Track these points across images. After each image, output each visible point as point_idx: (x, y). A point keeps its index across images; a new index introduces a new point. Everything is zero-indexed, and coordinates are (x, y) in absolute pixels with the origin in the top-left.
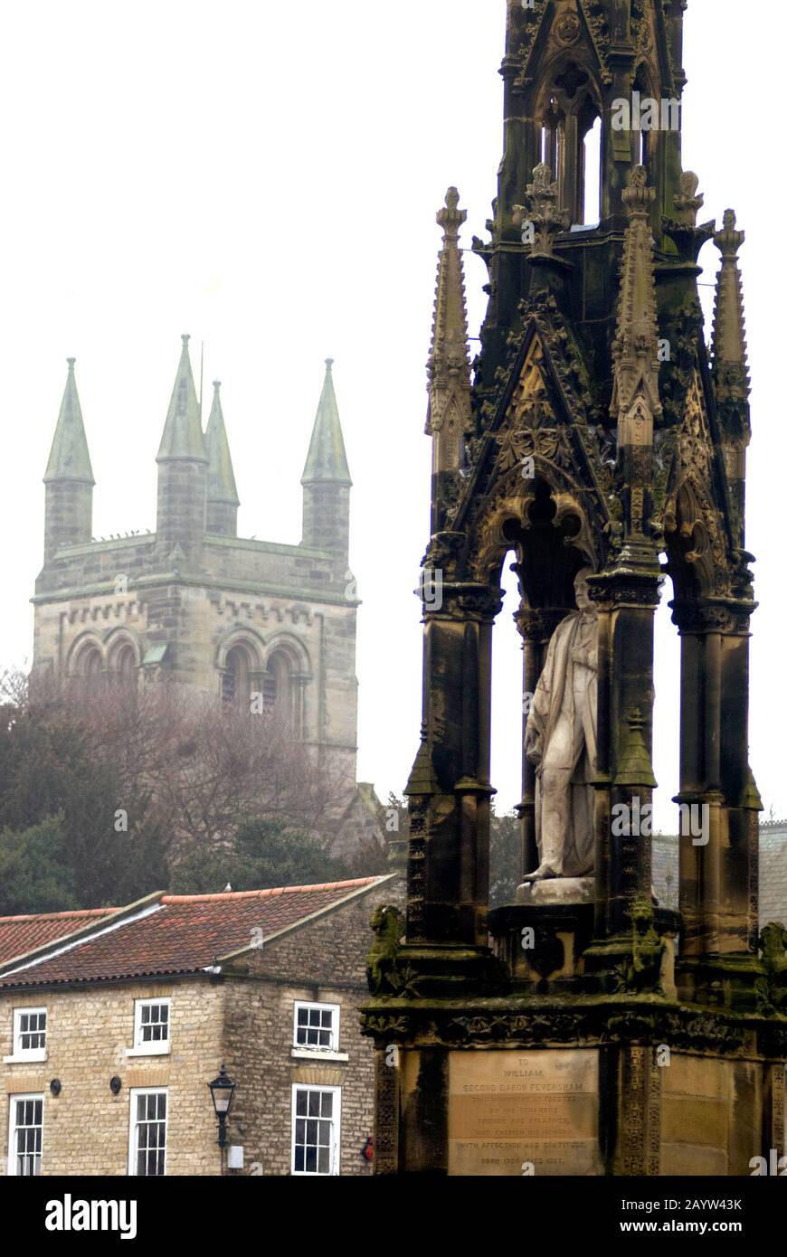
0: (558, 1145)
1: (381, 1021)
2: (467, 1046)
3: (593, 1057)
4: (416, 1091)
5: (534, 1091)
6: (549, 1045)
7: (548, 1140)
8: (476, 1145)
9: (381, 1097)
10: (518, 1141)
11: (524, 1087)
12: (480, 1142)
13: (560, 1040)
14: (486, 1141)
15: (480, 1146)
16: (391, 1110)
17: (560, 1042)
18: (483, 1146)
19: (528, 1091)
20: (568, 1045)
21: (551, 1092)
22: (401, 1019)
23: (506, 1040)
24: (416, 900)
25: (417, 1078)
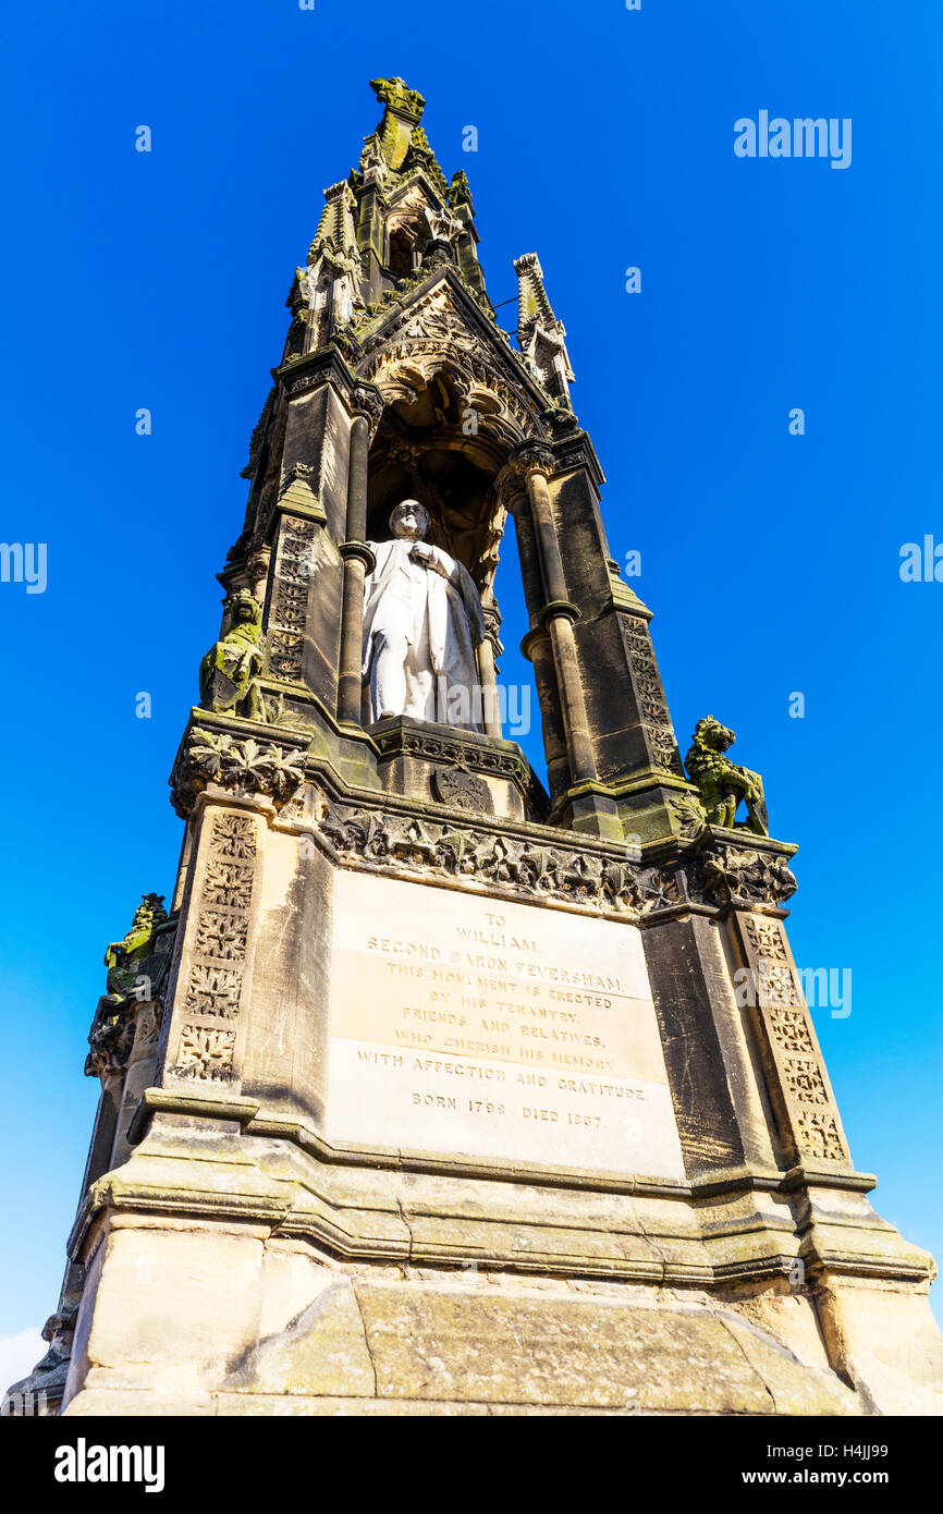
0: (589, 1089)
1: (251, 747)
2: (379, 868)
3: (634, 936)
4: (285, 911)
5: (525, 974)
6: (552, 901)
7: (566, 1073)
8: (399, 1061)
9: (213, 896)
11: (502, 964)
12: (408, 1055)
13: (567, 897)
14: (423, 1056)
15: (409, 1062)
16: (238, 926)
17: (568, 901)
18: (417, 1063)
19: (512, 971)
20: (587, 909)
21: (559, 981)
23: (461, 876)
24: (286, 629)
25: (290, 885)
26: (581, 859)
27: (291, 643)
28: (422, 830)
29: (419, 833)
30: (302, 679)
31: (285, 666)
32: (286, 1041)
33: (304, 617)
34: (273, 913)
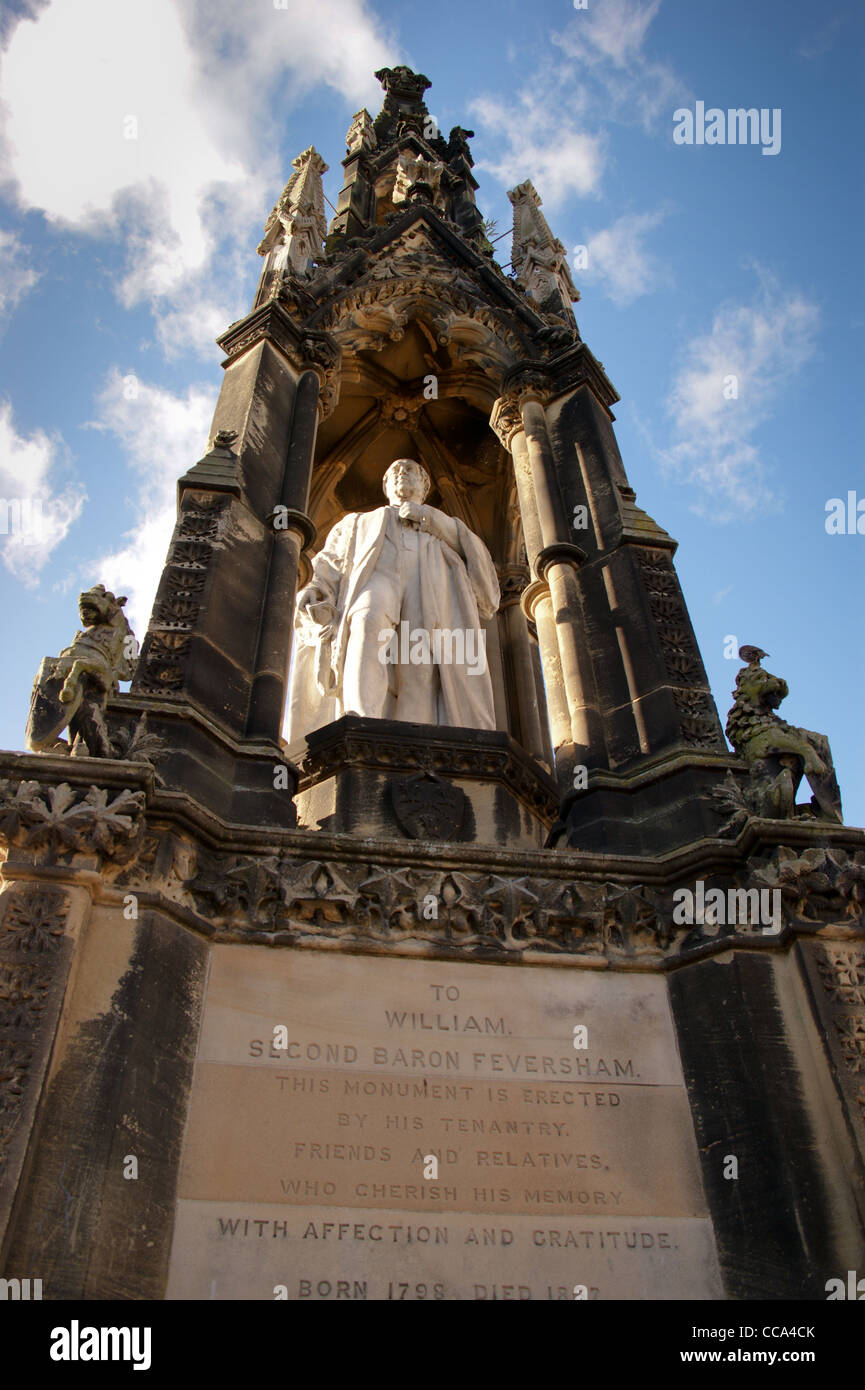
0: (581, 1241)
1: (62, 794)
2: (272, 936)
3: (656, 989)
4: (108, 1020)
5: (486, 1069)
6: (528, 955)
7: (546, 1223)
8: (281, 1229)
10: (433, 1221)
11: (452, 1059)
12: (297, 1218)
13: (554, 945)
14: (320, 1216)
15: (296, 1230)
16: (20, 1057)
17: (557, 951)
18: (310, 1232)
19: (466, 1067)
20: (584, 959)
21: (540, 1076)
22: (127, 797)
23: (394, 934)
24: (172, 627)
25: (120, 982)
26: (572, 888)
27: (177, 644)
28: (335, 876)
29: (330, 882)
30: (185, 689)
31: (164, 675)
32: (82, 1229)
33: (198, 610)
34: (89, 1027)
